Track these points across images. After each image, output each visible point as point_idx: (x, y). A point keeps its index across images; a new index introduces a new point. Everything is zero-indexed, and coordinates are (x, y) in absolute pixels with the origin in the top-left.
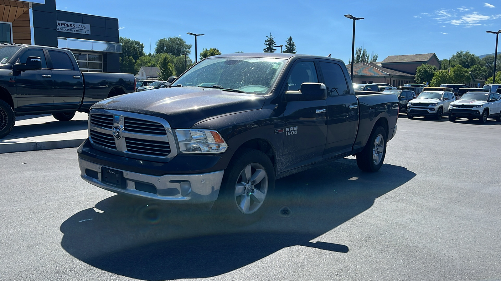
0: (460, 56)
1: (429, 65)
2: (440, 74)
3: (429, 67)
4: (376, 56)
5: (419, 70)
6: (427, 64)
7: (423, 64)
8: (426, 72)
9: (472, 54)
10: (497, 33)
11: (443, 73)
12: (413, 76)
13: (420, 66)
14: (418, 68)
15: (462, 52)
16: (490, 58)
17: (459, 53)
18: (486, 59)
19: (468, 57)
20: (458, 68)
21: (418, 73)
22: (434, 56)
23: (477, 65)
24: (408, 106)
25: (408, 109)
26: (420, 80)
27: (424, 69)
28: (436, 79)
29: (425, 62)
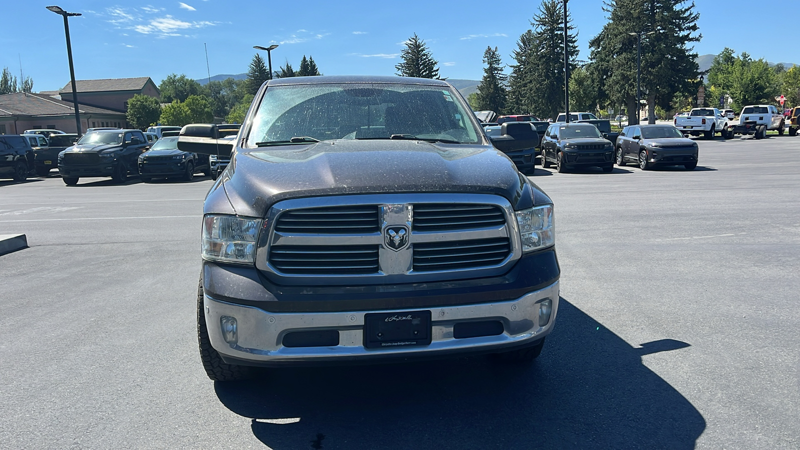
0: (174, 81)
1: (145, 96)
2: (171, 109)
3: (146, 99)
4: (29, 81)
5: (132, 104)
6: (142, 94)
7: (135, 94)
8: (143, 107)
9: (190, 79)
10: (268, 50)
11: (176, 108)
12: (123, 114)
13: (131, 98)
14: (130, 101)
15: (175, 76)
16: (215, 85)
17: (171, 78)
18: (210, 87)
19: (186, 84)
20: (193, 100)
21: (131, 109)
22: (150, 81)
23: (201, 96)
24: (212, 162)
25: (212, 165)
26: (136, 120)
27: (139, 103)
28: (166, 117)
29: (138, 92)
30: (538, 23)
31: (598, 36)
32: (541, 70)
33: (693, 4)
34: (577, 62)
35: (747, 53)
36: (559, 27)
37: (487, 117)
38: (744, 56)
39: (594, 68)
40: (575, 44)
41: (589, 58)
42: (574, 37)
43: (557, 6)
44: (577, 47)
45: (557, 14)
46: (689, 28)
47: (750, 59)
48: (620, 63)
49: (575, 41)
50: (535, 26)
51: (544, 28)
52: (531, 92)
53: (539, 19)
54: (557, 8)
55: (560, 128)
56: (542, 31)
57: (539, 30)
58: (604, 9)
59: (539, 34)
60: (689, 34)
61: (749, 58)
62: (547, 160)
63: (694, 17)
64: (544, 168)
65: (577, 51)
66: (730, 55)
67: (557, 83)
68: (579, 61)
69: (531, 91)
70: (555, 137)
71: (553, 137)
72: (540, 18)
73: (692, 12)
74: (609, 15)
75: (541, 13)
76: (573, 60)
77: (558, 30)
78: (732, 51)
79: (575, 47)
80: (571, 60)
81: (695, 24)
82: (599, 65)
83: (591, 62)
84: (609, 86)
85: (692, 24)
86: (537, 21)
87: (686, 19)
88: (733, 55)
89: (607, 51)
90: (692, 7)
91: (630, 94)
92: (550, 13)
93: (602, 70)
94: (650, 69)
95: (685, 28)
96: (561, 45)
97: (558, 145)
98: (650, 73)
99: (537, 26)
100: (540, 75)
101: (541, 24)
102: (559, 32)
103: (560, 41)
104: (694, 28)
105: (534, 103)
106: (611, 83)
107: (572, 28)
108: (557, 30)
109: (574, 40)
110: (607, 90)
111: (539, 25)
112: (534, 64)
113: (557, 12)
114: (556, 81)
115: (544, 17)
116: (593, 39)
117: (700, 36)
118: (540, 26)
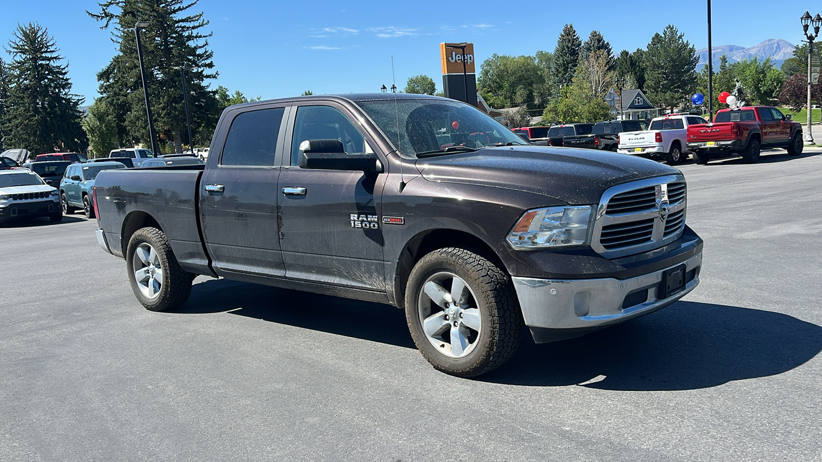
30: (16, 50)
31: (107, 68)
32: (27, 105)
33: (206, 42)
34: (71, 96)
35: (240, 92)
36: (41, 56)
37: (20, 156)
38: (238, 93)
39: (109, 102)
40: (65, 76)
41: (99, 92)
42: (64, 68)
43: (37, 32)
44: (69, 79)
45: (38, 42)
46: (206, 65)
47: (244, 97)
48: (141, 97)
49: (65, 73)
50: (12, 53)
51: (24, 56)
52: (18, 129)
53: (16, 46)
54: (38, 35)
55: (83, 168)
56: (23, 60)
57: (18, 58)
58: (113, 40)
59: (19, 63)
60: (202, 71)
61: (242, 96)
62: (69, 205)
63: (208, 55)
64: (66, 214)
65: (70, 84)
66: (225, 93)
67: (51, 119)
68: (72, 95)
69: (17, 127)
70: (77, 178)
71: (74, 178)
72: (18, 45)
73: (207, 50)
74: (118, 46)
75: (19, 40)
76: (65, 94)
77: (43, 60)
78: (226, 89)
79: (67, 80)
80: (64, 93)
81: (212, 62)
82: (114, 100)
83: (102, 96)
84: (130, 122)
85: (208, 62)
86: (14, 48)
87: (200, 56)
88: (227, 93)
89: (120, 85)
90: (205, 45)
91: (155, 130)
92: (30, 41)
93: (118, 105)
94: (174, 104)
95: (201, 65)
96: (49, 77)
97: (83, 187)
98: (175, 109)
99: (15, 54)
100: (27, 110)
101: (20, 52)
102: (44, 62)
103: (47, 72)
104: (210, 65)
105: (23, 141)
106: (132, 118)
107: (59, 58)
108: (41, 60)
109: (64, 71)
110: (129, 126)
111: (17, 53)
112: (18, 97)
113: (39, 39)
114: (48, 117)
115: (22, 44)
116: (101, 71)
117: (216, 73)
118: (19, 54)
